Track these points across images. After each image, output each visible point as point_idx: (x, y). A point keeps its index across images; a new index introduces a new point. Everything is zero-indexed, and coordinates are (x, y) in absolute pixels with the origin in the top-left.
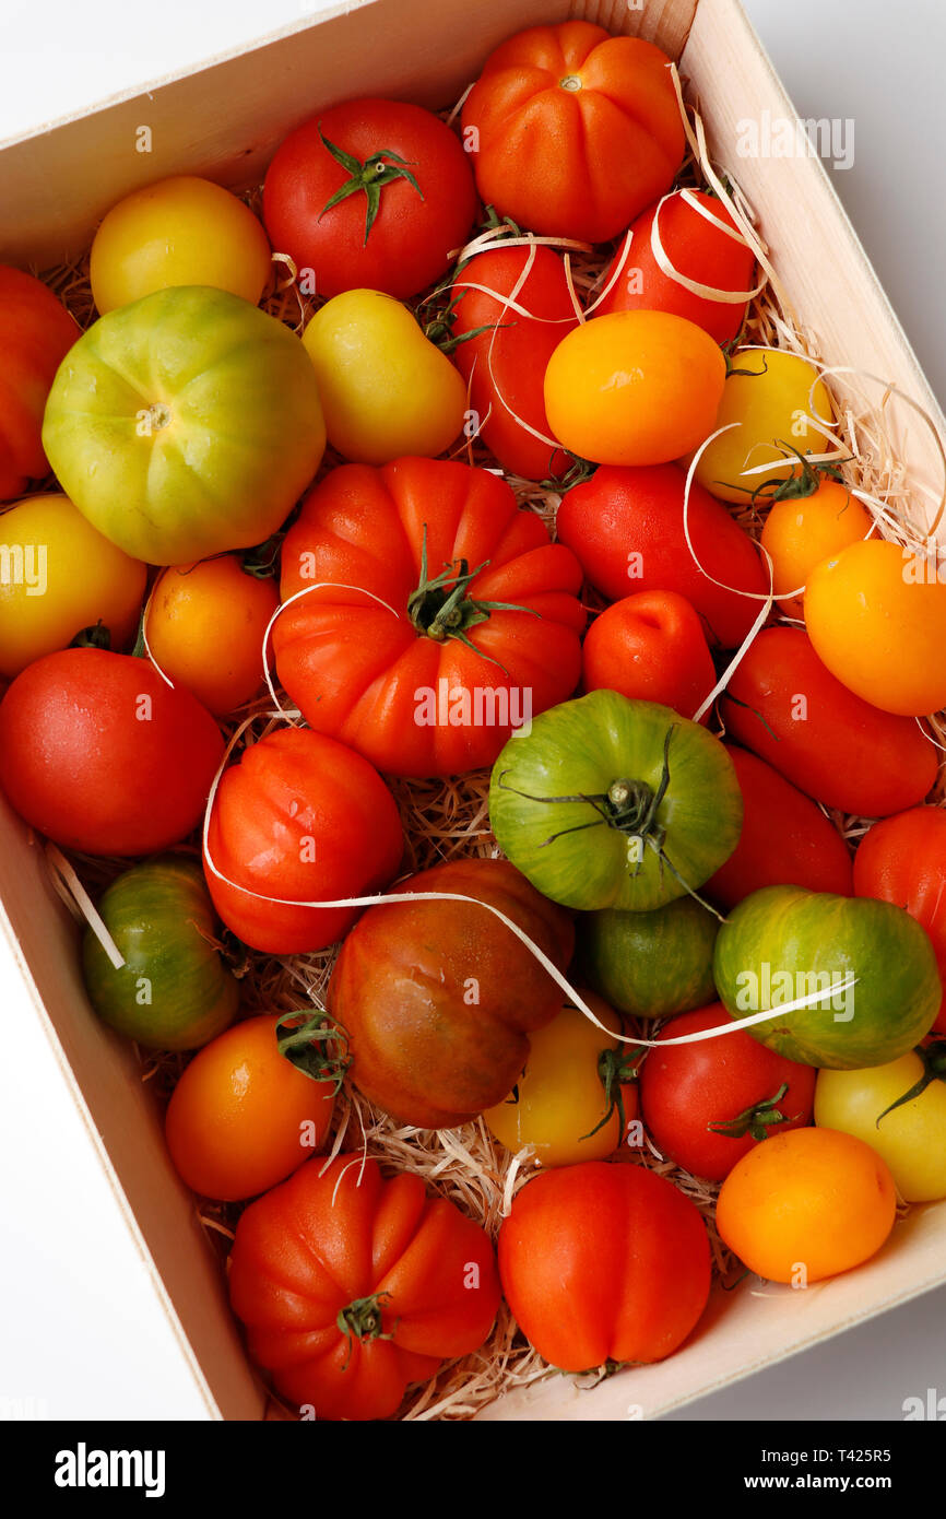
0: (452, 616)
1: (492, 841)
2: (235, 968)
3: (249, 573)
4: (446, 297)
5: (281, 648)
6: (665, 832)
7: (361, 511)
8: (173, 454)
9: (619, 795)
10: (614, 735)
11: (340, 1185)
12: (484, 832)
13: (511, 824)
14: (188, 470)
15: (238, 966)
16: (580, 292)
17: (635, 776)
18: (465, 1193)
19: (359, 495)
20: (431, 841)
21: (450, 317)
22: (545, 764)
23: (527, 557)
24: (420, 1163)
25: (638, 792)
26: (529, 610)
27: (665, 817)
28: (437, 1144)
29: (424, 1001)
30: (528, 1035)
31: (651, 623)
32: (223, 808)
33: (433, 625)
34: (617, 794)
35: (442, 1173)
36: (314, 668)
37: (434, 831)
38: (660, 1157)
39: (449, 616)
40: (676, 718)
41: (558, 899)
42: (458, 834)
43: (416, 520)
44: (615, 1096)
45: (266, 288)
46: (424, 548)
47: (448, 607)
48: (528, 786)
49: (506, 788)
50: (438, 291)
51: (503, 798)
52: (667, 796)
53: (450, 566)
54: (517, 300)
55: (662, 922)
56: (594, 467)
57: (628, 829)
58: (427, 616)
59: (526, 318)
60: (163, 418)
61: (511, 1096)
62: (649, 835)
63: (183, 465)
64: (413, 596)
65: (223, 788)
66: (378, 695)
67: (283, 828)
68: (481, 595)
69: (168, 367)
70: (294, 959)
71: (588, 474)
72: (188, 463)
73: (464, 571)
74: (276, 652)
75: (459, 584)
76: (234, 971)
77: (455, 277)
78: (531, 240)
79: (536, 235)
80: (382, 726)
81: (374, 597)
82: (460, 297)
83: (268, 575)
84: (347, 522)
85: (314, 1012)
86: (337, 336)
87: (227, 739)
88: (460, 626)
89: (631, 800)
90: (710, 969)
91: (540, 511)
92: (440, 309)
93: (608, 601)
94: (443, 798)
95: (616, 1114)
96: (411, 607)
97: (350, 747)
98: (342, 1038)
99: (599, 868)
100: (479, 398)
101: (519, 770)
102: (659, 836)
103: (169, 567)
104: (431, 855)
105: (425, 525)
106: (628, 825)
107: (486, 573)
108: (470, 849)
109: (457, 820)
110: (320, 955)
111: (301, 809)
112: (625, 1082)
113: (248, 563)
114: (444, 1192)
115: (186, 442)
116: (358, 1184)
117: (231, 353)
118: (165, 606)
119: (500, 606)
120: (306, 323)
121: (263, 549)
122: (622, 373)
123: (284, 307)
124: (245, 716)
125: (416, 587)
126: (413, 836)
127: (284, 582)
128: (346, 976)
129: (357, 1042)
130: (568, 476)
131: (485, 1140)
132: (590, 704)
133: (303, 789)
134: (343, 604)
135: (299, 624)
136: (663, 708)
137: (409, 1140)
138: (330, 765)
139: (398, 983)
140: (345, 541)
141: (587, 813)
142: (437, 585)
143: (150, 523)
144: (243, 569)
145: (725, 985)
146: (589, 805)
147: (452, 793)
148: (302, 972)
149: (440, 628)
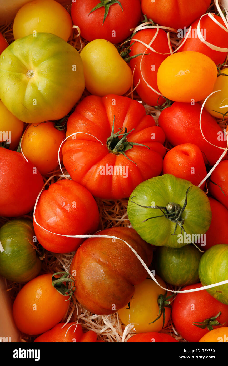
0: (121, 146)
1: (129, 223)
2: (40, 256)
3: (57, 128)
4: (129, 44)
5: (65, 153)
6: (184, 221)
7: (94, 110)
8: (34, 86)
9: (170, 207)
10: (170, 188)
11: (68, 331)
12: (127, 220)
13: (134, 214)
14: (38, 92)
15: (42, 256)
16: (172, 46)
17: (176, 202)
18: (110, 340)
19: (94, 104)
20: (109, 221)
21: (129, 50)
22: (146, 196)
23: (147, 129)
24: (96, 329)
25: (176, 207)
26: (146, 146)
27: (185, 217)
28: (103, 323)
29: (100, 270)
30: (134, 285)
31: (186, 154)
32: (41, 203)
33: (114, 149)
34: (169, 207)
35: (103, 333)
36: (74, 160)
37: (110, 218)
38: (176, 333)
39: (120, 146)
40: (191, 184)
41: (147, 241)
42: (118, 220)
43: (111, 114)
44: (163, 311)
45: (70, 37)
46: (113, 123)
47: (119, 143)
48: (140, 202)
49: (133, 202)
50: (126, 42)
51: (132, 206)
52: (186, 209)
53: (121, 129)
54: (151, 46)
55: (182, 253)
56: (172, 102)
57: (172, 219)
58: (113, 146)
59: (153, 52)
60: (32, 74)
61: (127, 306)
62: (179, 222)
63: (37, 90)
64: (109, 139)
65: (42, 197)
66: (94, 170)
67: (60, 210)
68: (131, 140)
69: (35, 57)
70: (61, 256)
71: (170, 105)
72: (39, 89)
73: (126, 132)
74: (63, 154)
75: (124, 135)
76: (40, 257)
77: (132, 38)
78: (158, 27)
79: (159, 25)
80: (95, 180)
81: (96, 138)
82: (133, 44)
83: (63, 129)
84: (89, 113)
85: (64, 272)
86: (91, 53)
87: (45, 182)
88: (123, 150)
89: (173, 209)
90: (197, 271)
91: (153, 117)
92: (126, 48)
93: (173, 147)
94: (114, 208)
95: (162, 317)
96: (108, 142)
97: (84, 187)
98: (73, 281)
99: (162, 232)
100: (136, 76)
101: (138, 197)
102: (182, 222)
103: (31, 124)
104: (108, 226)
105: (114, 116)
106: (172, 217)
107: (133, 133)
108: (122, 225)
109: (118, 215)
110: (69, 256)
111: (66, 205)
112: (167, 306)
113: (56, 125)
114: (104, 340)
115: (39, 83)
116: (74, 332)
117: (55, 55)
118: (28, 137)
119: (137, 144)
120: (82, 49)
121: (62, 121)
122: (183, 71)
123: (76, 44)
124: (52, 175)
125: (110, 136)
126: (103, 219)
127: (67, 132)
128: (76, 261)
129: (77, 283)
130: (163, 105)
131: (118, 322)
132: (163, 178)
133: (67, 198)
134: (86, 140)
135: (71, 145)
136: (187, 181)
137: (93, 320)
138: (77, 191)
139: (92, 264)
140: (88, 119)
141: (160, 213)
142: (117, 136)
143: (25, 109)
144: (55, 127)
145: (201, 275)
146: (160, 210)
147: (117, 206)
148: (63, 261)
149: (117, 150)
